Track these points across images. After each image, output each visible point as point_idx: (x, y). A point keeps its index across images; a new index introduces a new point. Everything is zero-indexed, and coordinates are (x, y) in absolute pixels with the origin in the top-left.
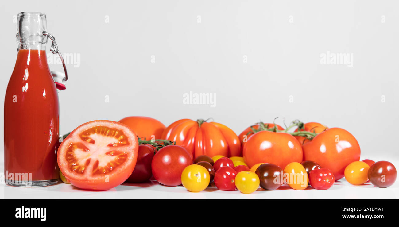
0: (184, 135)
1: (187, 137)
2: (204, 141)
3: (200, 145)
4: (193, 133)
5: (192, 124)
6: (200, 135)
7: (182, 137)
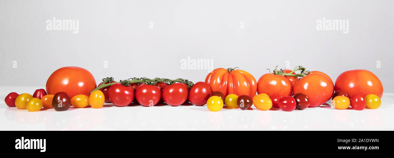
0: (220, 80)
1: (222, 81)
2: (234, 83)
3: (231, 85)
4: (226, 78)
5: (225, 72)
6: (231, 79)
7: (219, 81)
